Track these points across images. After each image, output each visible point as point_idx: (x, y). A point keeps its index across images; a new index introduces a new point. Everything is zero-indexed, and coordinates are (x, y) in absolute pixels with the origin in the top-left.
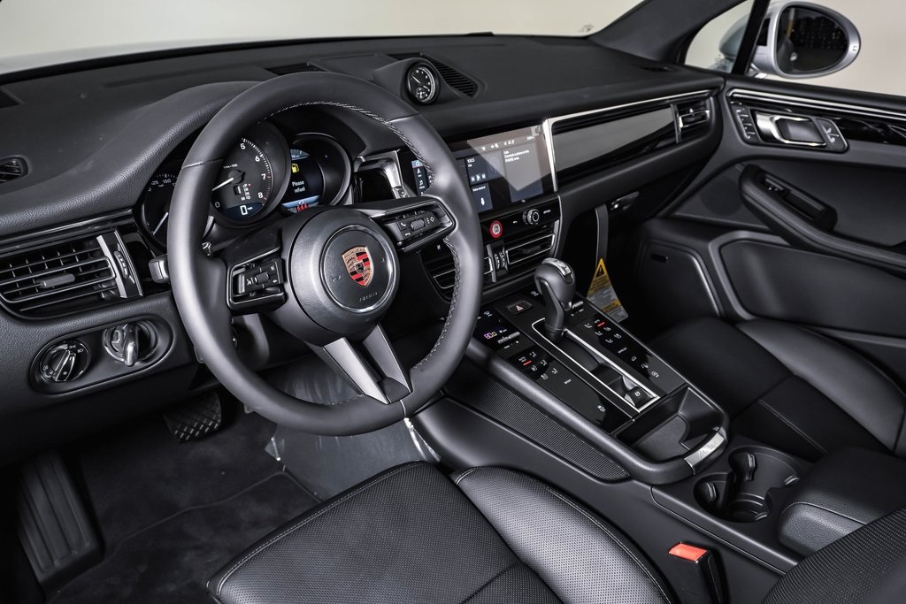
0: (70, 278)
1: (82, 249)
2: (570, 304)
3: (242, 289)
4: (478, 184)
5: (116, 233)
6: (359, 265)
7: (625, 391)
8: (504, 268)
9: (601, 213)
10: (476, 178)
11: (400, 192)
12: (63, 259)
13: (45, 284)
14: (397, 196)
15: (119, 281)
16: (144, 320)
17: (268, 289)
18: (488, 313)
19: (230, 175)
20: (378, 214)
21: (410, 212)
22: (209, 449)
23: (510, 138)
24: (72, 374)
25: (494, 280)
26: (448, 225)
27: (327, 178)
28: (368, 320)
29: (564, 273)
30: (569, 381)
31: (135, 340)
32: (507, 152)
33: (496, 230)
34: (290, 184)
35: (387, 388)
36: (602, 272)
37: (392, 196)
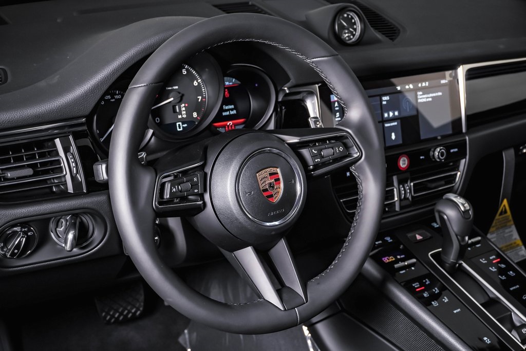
0: (30, 171)
1: (42, 148)
2: (467, 238)
3: (167, 195)
4: (390, 120)
5: (71, 138)
6: (270, 184)
7: (513, 327)
8: (408, 199)
9: (508, 156)
10: (389, 115)
11: (315, 123)
12: (26, 155)
13: (9, 175)
14: (313, 126)
15: (68, 177)
16: (85, 213)
17: (190, 197)
18: (388, 239)
19: (171, 95)
20: (294, 140)
21: (323, 141)
22: (129, 333)
23: (425, 81)
24: (21, 252)
25: (397, 208)
26: (355, 156)
27: (254, 104)
28: (273, 233)
29: (463, 209)
30: (459, 310)
31: (75, 229)
32: (421, 93)
33: (403, 163)
34: (221, 107)
35: (285, 296)
36: (506, 212)
37: (308, 125)
